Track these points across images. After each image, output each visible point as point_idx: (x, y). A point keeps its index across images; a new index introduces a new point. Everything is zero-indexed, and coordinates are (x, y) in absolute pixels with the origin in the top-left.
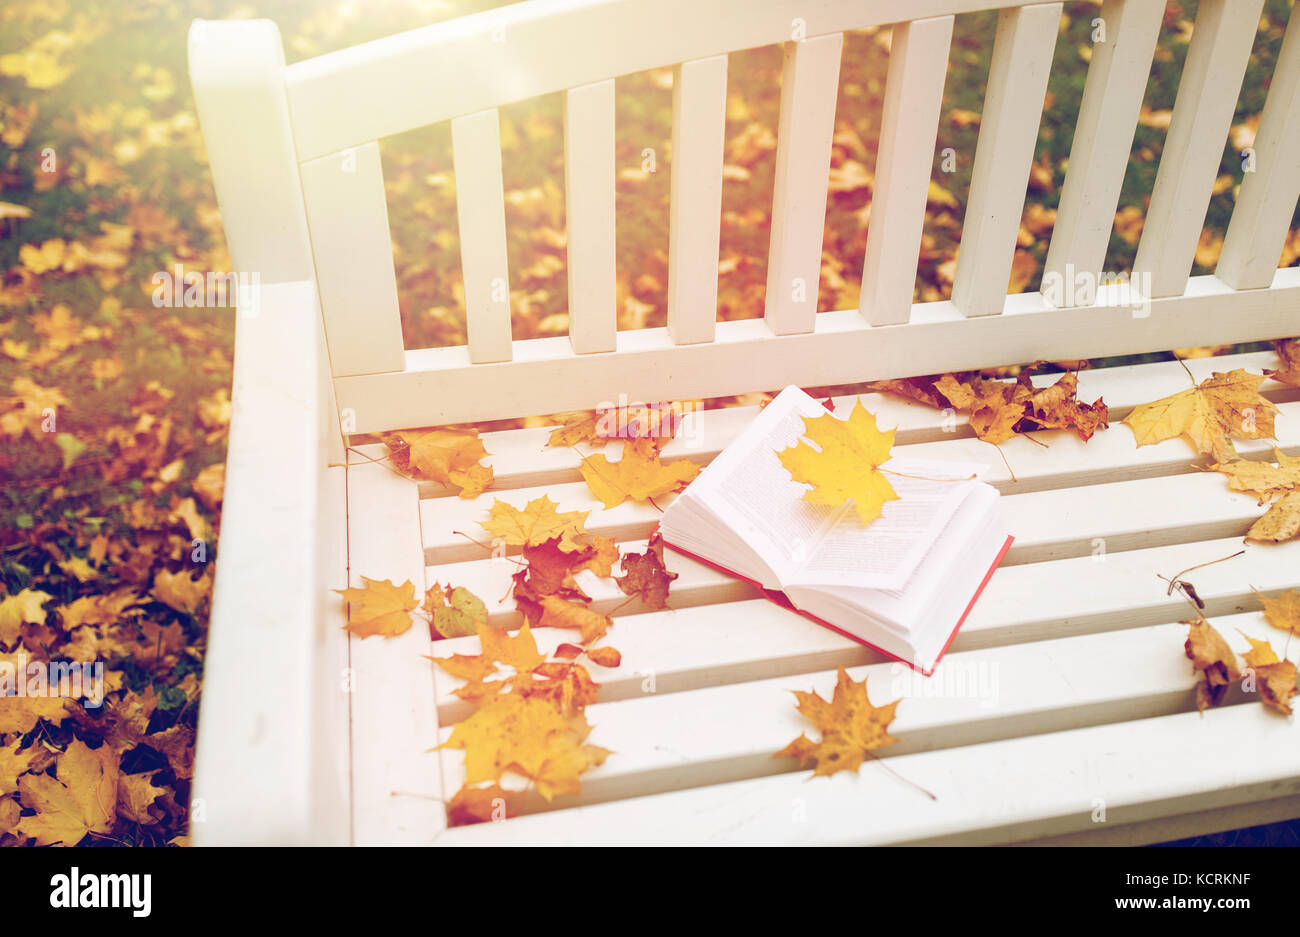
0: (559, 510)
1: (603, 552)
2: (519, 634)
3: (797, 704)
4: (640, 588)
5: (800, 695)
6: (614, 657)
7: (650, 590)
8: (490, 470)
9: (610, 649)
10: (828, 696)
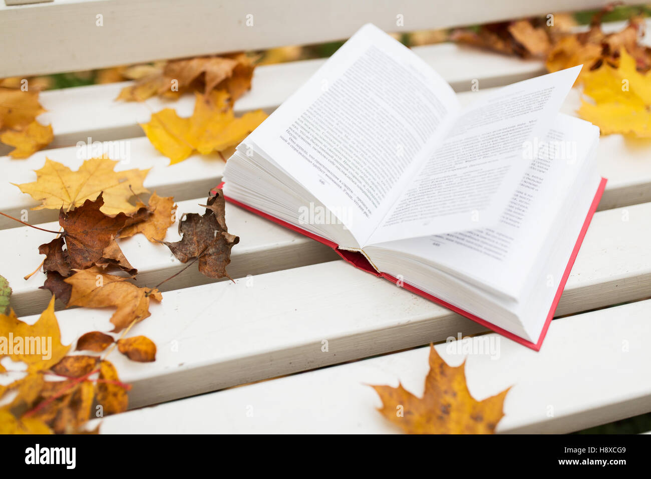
0: (117, 169)
1: (160, 213)
2: (41, 320)
3: (380, 404)
4: (196, 254)
5: (385, 392)
6: (149, 349)
7: (210, 255)
8: (49, 129)
9: (144, 338)
10: (417, 388)
